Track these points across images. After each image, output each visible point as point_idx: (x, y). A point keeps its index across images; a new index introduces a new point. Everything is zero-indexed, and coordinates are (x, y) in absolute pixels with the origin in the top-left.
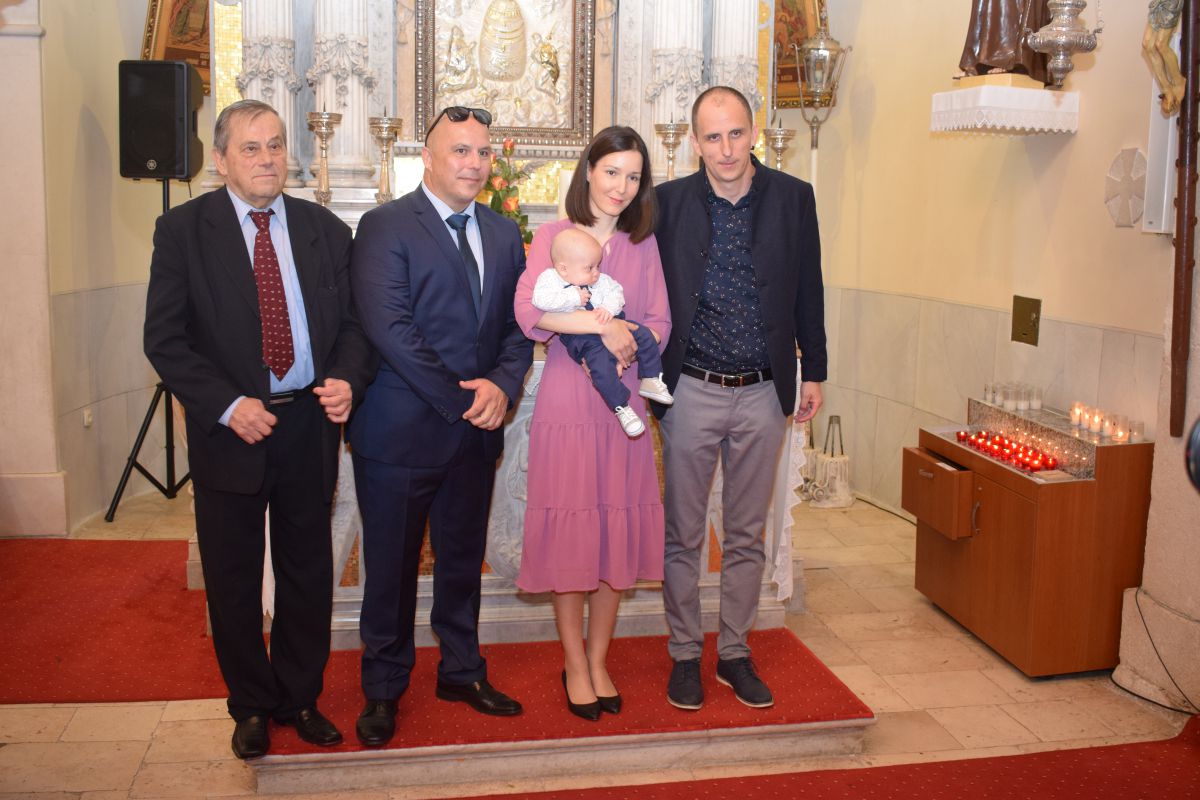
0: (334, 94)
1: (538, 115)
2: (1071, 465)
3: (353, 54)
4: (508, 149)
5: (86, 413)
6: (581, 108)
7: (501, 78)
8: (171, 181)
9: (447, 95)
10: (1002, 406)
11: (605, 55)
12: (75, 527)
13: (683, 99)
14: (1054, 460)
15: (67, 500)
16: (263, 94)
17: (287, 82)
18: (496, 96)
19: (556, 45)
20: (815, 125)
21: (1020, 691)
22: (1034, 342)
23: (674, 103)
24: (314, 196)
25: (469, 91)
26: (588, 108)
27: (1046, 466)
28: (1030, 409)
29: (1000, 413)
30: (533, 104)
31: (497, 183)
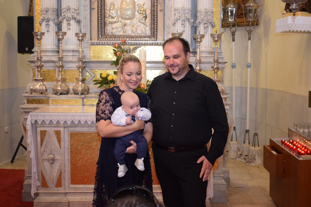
0: (66, 25)
1: (140, 31)
3: (72, 12)
4: (123, 42)
5: (6, 128)
6: (154, 28)
7: (127, 19)
10: (299, 131)
11: (161, 10)
13: (184, 24)
16: (46, 26)
17: (54, 22)
18: (126, 25)
19: (145, 7)
20: (250, 32)
23: (180, 26)
25: (117, 24)
26: (156, 28)
27: (306, 153)
28: (304, 132)
30: (138, 27)
31: (118, 54)
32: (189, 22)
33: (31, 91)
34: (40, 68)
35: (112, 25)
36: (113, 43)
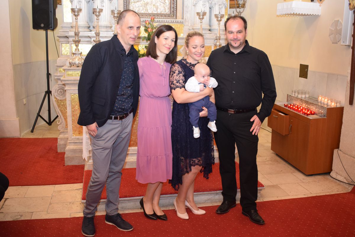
0: (100, 3)
1: (160, 10)
2: (319, 113)
4: (153, 20)
5: (24, 100)
6: (173, 7)
8: (48, 30)
9: (133, 4)
10: (297, 96)
12: (22, 134)
13: (205, 5)
14: (314, 112)
15: (20, 126)
16: (78, 3)
18: (147, 4)
21: (304, 179)
22: (306, 78)
23: (202, 6)
24: (95, 34)
25: (139, 2)
26: (175, 8)
27: (312, 114)
28: (305, 97)
29: (297, 98)
30: (159, 6)
31: (149, 30)
32: (208, 3)
33: (70, 64)
34: (78, 42)
35: (136, 4)
36: (143, 20)
